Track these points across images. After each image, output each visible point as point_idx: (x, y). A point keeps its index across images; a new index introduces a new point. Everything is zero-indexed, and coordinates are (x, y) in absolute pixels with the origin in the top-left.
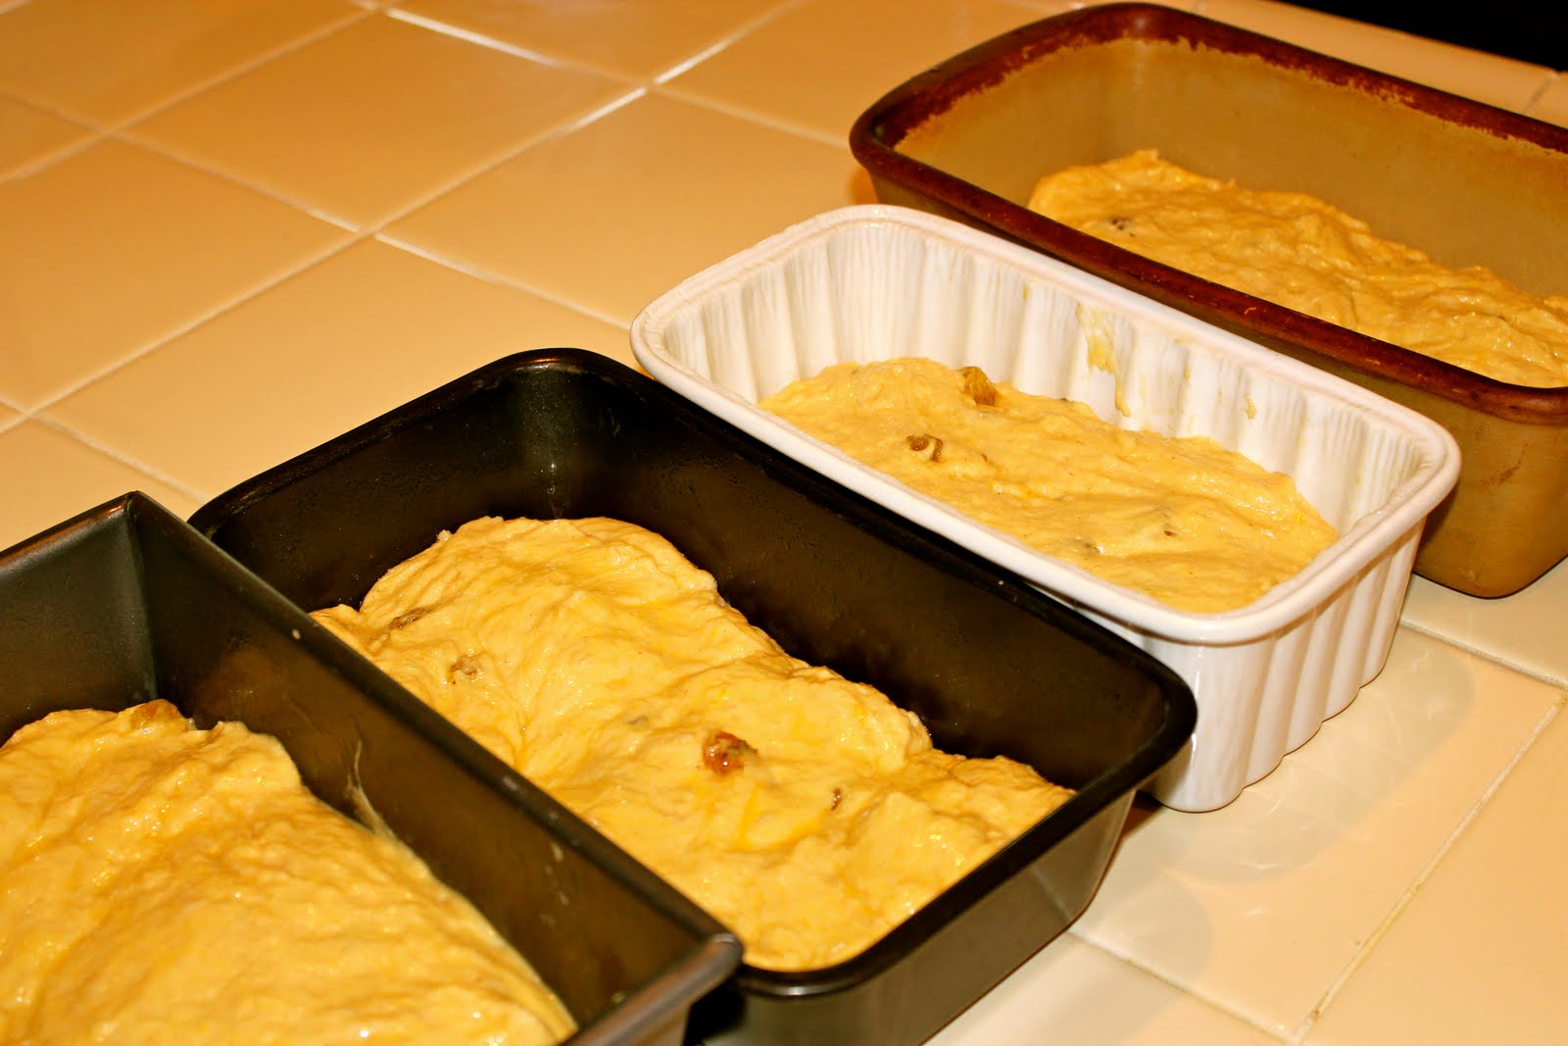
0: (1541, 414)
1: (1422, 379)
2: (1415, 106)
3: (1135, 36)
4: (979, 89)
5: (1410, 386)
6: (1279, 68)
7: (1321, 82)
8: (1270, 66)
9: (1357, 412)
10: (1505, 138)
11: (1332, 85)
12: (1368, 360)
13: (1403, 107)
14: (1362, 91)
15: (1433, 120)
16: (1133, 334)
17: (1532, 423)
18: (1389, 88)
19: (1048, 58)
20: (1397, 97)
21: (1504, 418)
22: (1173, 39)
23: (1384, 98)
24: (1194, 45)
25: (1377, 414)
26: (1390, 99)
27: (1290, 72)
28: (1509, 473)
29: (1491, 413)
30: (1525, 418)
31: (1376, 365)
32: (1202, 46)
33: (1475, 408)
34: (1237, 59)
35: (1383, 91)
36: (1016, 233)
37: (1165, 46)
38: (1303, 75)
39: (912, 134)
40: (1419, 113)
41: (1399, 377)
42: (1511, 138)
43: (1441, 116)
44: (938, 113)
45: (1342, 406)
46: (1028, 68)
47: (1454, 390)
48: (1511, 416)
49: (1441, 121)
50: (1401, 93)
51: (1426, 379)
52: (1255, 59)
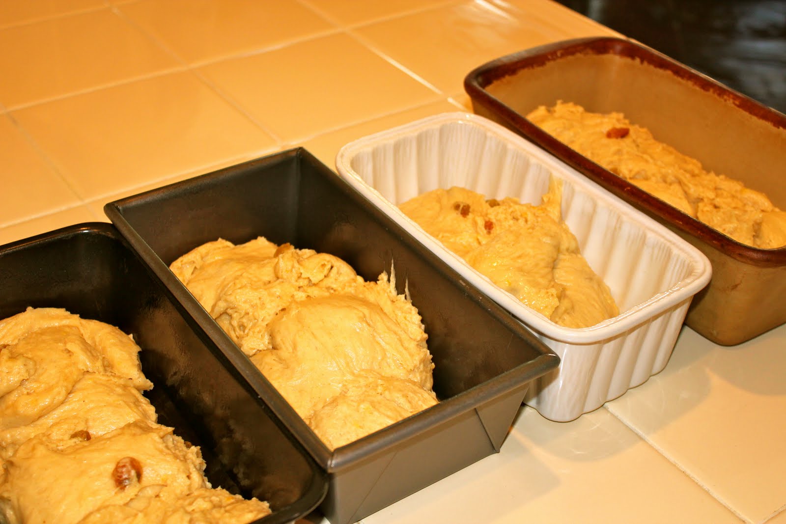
0: (752, 259)
1: (700, 234)
2: (739, 106)
3: (615, 53)
4: (533, 67)
5: (695, 236)
6: (679, 79)
7: (697, 88)
8: (675, 77)
9: (668, 244)
10: (778, 128)
11: (702, 91)
12: (677, 221)
13: (733, 105)
14: (716, 96)
15: (746, 114)
16: (573, 192)
17: (748, 264)
18: (729, 96)
19: (570, 58)
20: (731, 101)
21: (735, 259)
22: (633, 57)
23: (725, 100)
24: (642, 62)
25: (678, 247)
26: (728, 102)
27: (684, 81)
28: (736, 286)
29: (729, 255)
30: (744, 260)
31: (680, 224)
32: (646, 64)
33: (722, 252)
34: (660, 71)
35: (725, 97)
36: (529, 136)
37: (628, 60)
38: (690, 84)
39: (496, 83)
40: (741, 110)
41: (690, 231)
42: (781, 128)
43: (751, 113)
44: (510, 75)
45: (662, 240)
46: (559, 61)
47: (714, 242)
48: (738, 258)
49: (750, 115)
50: (734, 99)
51: (701, 234)
52: (669, 73)
